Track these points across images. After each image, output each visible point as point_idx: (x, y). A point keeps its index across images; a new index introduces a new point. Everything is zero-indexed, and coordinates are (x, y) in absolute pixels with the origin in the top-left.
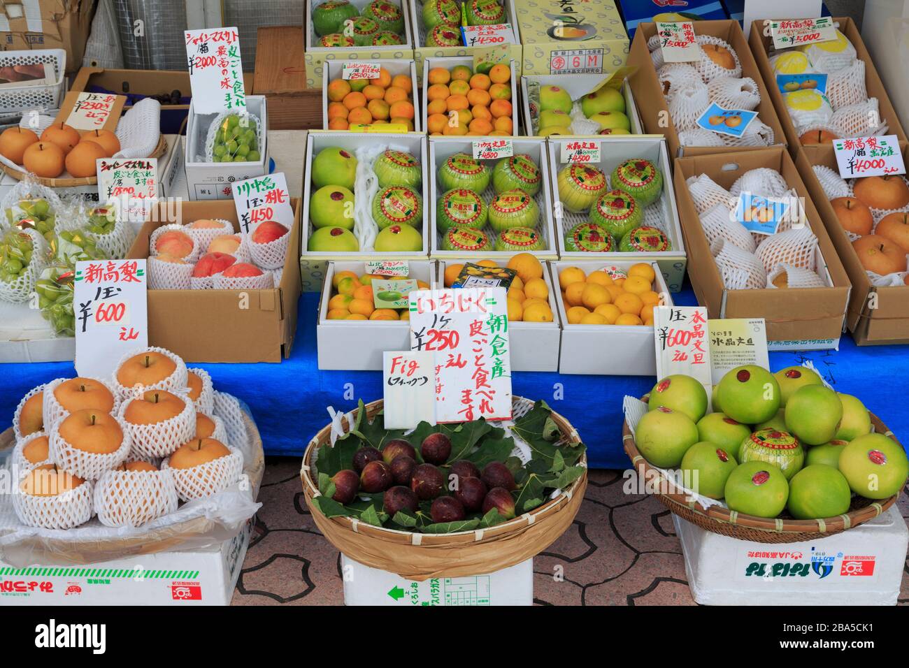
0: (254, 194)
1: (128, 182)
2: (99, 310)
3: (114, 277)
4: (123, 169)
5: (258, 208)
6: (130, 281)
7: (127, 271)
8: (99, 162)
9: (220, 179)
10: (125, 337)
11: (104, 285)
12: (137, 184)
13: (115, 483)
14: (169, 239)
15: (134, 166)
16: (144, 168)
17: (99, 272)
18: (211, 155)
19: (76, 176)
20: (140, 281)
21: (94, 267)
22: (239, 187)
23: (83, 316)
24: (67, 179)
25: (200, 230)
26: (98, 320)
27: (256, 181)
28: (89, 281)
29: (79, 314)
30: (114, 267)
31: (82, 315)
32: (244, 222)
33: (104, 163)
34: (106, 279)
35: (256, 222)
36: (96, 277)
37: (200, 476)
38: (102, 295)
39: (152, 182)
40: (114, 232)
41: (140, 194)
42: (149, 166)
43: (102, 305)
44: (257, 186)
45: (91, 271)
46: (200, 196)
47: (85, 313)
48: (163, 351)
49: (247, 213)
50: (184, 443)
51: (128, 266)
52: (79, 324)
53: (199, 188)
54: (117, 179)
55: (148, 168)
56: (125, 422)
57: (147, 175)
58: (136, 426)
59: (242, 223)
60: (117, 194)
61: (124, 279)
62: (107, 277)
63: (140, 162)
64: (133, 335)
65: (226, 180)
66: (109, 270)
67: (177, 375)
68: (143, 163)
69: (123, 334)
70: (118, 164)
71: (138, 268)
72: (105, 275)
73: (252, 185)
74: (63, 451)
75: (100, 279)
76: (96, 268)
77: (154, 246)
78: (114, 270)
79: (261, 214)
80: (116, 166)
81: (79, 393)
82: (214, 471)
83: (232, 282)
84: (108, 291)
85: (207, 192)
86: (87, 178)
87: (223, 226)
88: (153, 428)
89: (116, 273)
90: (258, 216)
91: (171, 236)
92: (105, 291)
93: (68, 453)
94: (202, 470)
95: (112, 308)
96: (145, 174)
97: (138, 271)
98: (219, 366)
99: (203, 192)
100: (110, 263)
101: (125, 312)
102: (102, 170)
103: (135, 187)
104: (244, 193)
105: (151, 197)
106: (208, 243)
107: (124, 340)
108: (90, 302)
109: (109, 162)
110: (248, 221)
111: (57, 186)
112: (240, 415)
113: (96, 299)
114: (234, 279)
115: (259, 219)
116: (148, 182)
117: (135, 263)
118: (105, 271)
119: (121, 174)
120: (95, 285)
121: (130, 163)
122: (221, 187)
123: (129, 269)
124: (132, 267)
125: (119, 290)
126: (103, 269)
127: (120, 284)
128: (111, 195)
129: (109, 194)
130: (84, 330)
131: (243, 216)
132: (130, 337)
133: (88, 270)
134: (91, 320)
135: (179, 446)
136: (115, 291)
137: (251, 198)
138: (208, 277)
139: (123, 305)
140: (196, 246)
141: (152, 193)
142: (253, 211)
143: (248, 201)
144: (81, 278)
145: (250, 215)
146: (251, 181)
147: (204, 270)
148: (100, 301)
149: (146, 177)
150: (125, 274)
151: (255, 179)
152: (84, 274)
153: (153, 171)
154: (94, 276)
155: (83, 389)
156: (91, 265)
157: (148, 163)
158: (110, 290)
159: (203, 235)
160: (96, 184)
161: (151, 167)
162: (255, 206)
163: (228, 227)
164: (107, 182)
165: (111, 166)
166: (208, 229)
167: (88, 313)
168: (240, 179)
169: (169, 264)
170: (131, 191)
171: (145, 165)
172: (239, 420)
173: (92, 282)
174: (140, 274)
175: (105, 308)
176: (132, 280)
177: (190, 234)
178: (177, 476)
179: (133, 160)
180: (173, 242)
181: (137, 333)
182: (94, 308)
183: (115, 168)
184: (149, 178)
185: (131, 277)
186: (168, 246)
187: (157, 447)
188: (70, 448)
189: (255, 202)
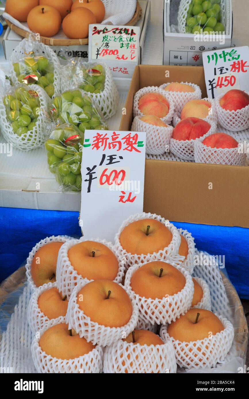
0: (221, 63)
1: (114, 45)
2: (103, 175)
3: (117, 147)
4: (110, 34)
5: (223, 76)
6: (131, 151)
7: (129, 141)
8: (92, 27)
9: (192, 48)
10: (124, 200)
11: (109, 152)
12: (121, 47)
13: (126, 354)
14: (150, 101)
15: (120, 33)
16: (129, 34)
17: (105, 140)
18: (184, 25)
19: (70, 37)
20: (139, 152)
21: (101, 136)
22: (208, 57)
23: (88, 179)
24: (62, 39)
25: (175, 93)
26: (102, 184)
27: (223, 52)
28: (95, 148)
29: (85, 176)
30: (118, 137)
31: (88, 177)
32: (210, 87)
33: (95, 28)
34: (110, 148)
35: (221, 87)
36: (102, 145)
37: (199, 349)
38: (106, 161)
39: (134, 46)
40: (104, 91)
41: (123, 56)
42: (132, 33)
43: (106, 170)
44: (224, 56)
45: (98, 139)
46: (173, 60)
47: (91, 176)
48: (159, 217)
49: (214, 79)
50: (183, 314)
51: (130, 138)
52: (85, 185)
53: (173, 54)
54: (105, 42)
55: (131, 35)
56: (133, 292)
57: (130, 41)
58: (143, 299)
59: (208, 87)
60: (104, 54)
61: (126, 149)
62: (111, 145)
63: (125, 29)
64: (131, 199)
65: (197, 49)
66: (113, 139)
67: (173, 245)
68: (128, 30)
69: (122, 197)
70: (107, 30)
71: (139, 140)
72: (109, 144)
73: (220, 55)
74: (82, 322)
75: (105, 148)
76: (102, 137)
77: (137, 106)
78: (117, 140)
79: (225, 81)
80: (105, 31)
81: (90, 257)
82: (212, 346)
83: (213, 152)
84: (111, 158)
85: (179, 57)
86: (80, 40)
87: (193, 90)
88: (160, 302)
89: (120, 143)
90: (223, 82)
91: (152, 98)
92: (109, 158)
93: (86, 324)
94: (202, 345)
95: (114, 173)
96: (128, 40)
97: (139, 142)
98: (199, 226)
99: (176, 57)
100: (114, 133)
101: (125, 178)
102: (93, 34)
103: (120, 50)
104: (213, 62)
105: (132, 59)
106: (181, 104)
107: (123, 202)
108: (95, 167)
109: (100, 27)
110: (214, 85)
111: (55, 45)
112: (220, 276)
113: (101, 164)
114: (215, 149)
115: (223, 85)
116: (131, 46)
117: (136, 135)
118: (110, 141)
119: (109, 38)
120: (100, 152)
121: (117, 29)
122: (192, 54)
123: (131, 140)
124: (133, 138)
125: (121, 158)
126: (108, 138)
127: (121, 153)
128: (98, 55)
129: (98, 54)
130: (89, 191)
131: (210, 81)
132: (128, 200)
133: (95, 139)
134: (95, 183)
135: (179, 317)
136: (118, 159)
137: (218, 66)
138: (187, 141)
139: (123, 172)
140: (172, 108)
141: (133, 55)
142: (219, 78)
143: (215, 69)
144: (89, 145)
145: (216, 81)
146: (219, 52)
147: (184, 134)
148: (104, 166)
149: (129, 42)
150: (127, 145)
151: (223, 50)
152: (91, 142)
153: (136, 37)
154: (100, 144)
155: (93, 255)
156: (98, 134)
157: (132, 30)
158: (114, 157)
159: (177, 97)
160: (87, 44)
161: (135, 34)
162: (221, 73)
163: (198, 91)
164: (96, 44)
165: (101, 31)
166: (182, 93)
167: (94, 176)
168: (209, 50)
169: (155, 126)
170: (116, 53)
171: (130, 32)
172: (219, 281)
173: (97, 149)
174: (140, 144)
175: (108, 173)
176: (133, 150)
177: (167, 96)
178: (178, 348)
179: (120, 27)
180: (154, 104)
181: (135, 197)
182: (98, 172)
183: (104, 33)
184: (131, 43)
185: (133, 147)
186: (150, 107)
187: (160, 317)
188: (88, 320)
189: (221, 70)
